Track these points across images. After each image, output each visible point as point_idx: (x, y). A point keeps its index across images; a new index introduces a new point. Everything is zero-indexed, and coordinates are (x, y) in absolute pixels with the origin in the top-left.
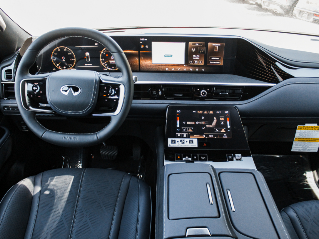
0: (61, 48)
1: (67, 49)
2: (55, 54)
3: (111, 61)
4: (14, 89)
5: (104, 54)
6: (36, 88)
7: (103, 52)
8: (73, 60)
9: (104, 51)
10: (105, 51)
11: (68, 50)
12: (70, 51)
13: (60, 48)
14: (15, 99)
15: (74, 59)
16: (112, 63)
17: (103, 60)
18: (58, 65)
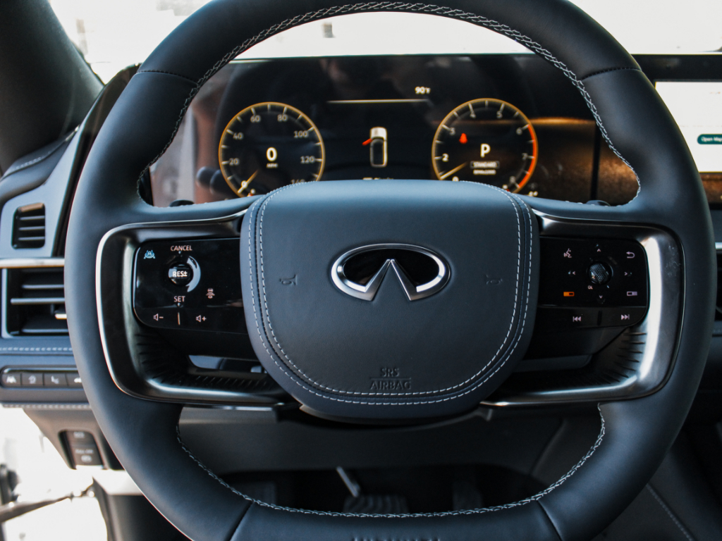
0: (265, 108)
1: (289, 112)
2: (236, 137)
3: (477, 164)
4: (60, 293)
5: (453, 131)
6: (184, 274)
7: (448, 124)
8: (311, 159)
9: (454, 118)
10: (456, 122)
11: (296, 115)
12: (302, 120)
13: (258, 111)
14: (67, 334)
15: (318, 156)
16: (481, 172)
17: (446, 158)
18: (244, 184)
